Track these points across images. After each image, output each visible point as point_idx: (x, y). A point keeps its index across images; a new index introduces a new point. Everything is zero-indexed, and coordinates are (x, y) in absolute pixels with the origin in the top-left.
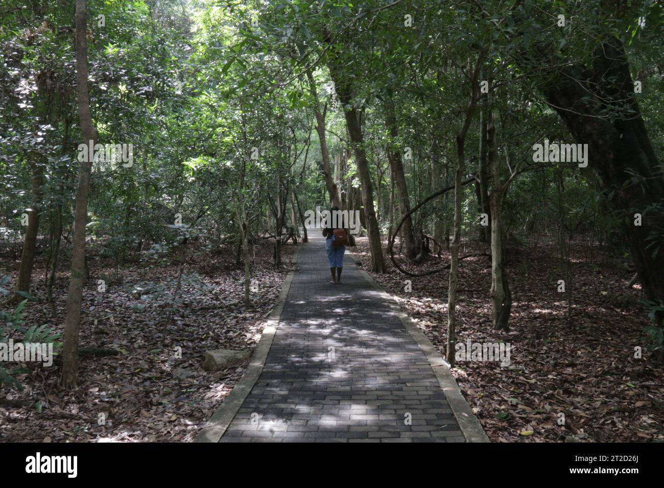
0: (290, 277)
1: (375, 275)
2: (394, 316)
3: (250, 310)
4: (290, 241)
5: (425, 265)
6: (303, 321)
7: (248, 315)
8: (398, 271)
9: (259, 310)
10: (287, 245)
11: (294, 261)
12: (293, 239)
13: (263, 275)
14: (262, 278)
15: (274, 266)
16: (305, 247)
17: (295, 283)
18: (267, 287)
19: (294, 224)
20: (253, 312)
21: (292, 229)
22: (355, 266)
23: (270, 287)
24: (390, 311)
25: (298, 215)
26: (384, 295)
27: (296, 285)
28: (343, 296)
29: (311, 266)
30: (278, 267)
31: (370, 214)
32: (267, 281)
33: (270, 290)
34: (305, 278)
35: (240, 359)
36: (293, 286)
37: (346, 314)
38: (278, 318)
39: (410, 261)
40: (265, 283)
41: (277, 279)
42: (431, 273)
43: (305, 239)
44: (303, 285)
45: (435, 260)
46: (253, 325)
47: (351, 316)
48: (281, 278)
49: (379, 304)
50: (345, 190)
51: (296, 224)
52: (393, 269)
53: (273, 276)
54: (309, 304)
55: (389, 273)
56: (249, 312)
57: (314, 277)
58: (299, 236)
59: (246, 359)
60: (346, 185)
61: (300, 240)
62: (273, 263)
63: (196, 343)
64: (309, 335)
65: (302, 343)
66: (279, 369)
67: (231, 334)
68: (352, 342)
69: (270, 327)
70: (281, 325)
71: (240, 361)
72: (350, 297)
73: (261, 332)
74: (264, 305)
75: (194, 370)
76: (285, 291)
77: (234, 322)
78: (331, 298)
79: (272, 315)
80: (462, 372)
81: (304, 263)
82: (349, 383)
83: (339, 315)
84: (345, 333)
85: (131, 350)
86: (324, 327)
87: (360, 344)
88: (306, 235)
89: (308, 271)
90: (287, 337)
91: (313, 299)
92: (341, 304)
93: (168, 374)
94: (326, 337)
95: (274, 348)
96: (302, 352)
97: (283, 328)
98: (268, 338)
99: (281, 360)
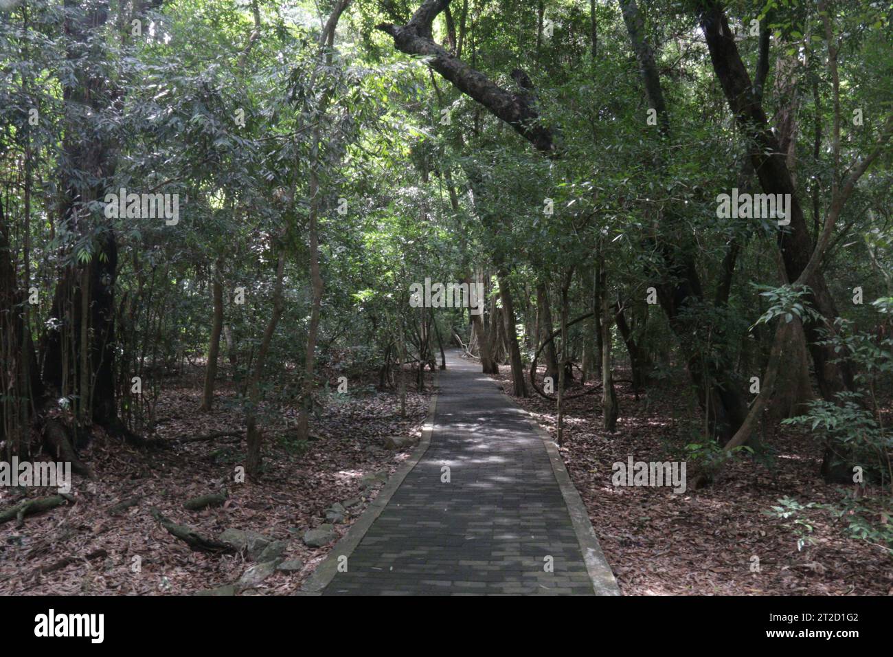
0: (434, 399)
1: (516, 399)
2: (526, 422)
6: (454, 425)
7: (405, 423)
8: (539, 396)
9: (414, 419)
11: (436, 385)
12: (430, 366)
13: (408, 397)
15: (417, 389)
16: (445, 374)
17: (440, 403)
18: (414, 406)
20: (408, 421)
22: (497, 390)
23: (417, 406)
24: (524, 420)
26: (522, 411)
27: (442, 404)
28: (483, 411)
29: (454, 390)
30: (421, 389)
32: (413, 401)
33: (418, 408)
34: (449, 399)
36: (438, 404)
37: (488, 421)
38: (433, 423)
40: (411, 403)
41: (422, 400)
42: (571, 397)
43: (443, 367)
44: (448, 404)
45: (578, 386)
46: (413, 427)
47: (492, 422)
48: (425, 399)
49: (517, 416)
50: (489, 310)
52: (535, 394)
53: (418, 398)
54: (456, 415)
55: (530, 397)
56: (405, 421)
57: (457, 399)
58: (436, 363)
59: (415, 442)
60: (489, 305)
61: (437, 368)
62: (415, 387)
63: (371, 438)
64: (459, 431)
65: (454, 434)
66: (441, 444)
67: (396, 433)
68: (491, 434)
69: (428, 427)
70: (436, 426)
71: (411, 443)
72: (491, 412)
73: (421, 431)
74: (416, 416)
75: (378, 448)
76: (433, 408)
77: (395, 426)
78: (475, 412)
79: (427, 421)
80: (567, 449)
81: (446, 388)
82: (489, 450)
83: (482, 421)
84: (487, 430)
85: (328, 439)
86: (471, 427)
87: (498, 435)
88: (444, 362)
89: (451, 394)
90: (442, 432)
91: (459, 413)
92: (484, 416)
93: (360, 452)
94: (472, 432)
95: (434, 436)
96: (456, 438)
97: (437, 428)
98: (429, 432)
99: (441, 441)
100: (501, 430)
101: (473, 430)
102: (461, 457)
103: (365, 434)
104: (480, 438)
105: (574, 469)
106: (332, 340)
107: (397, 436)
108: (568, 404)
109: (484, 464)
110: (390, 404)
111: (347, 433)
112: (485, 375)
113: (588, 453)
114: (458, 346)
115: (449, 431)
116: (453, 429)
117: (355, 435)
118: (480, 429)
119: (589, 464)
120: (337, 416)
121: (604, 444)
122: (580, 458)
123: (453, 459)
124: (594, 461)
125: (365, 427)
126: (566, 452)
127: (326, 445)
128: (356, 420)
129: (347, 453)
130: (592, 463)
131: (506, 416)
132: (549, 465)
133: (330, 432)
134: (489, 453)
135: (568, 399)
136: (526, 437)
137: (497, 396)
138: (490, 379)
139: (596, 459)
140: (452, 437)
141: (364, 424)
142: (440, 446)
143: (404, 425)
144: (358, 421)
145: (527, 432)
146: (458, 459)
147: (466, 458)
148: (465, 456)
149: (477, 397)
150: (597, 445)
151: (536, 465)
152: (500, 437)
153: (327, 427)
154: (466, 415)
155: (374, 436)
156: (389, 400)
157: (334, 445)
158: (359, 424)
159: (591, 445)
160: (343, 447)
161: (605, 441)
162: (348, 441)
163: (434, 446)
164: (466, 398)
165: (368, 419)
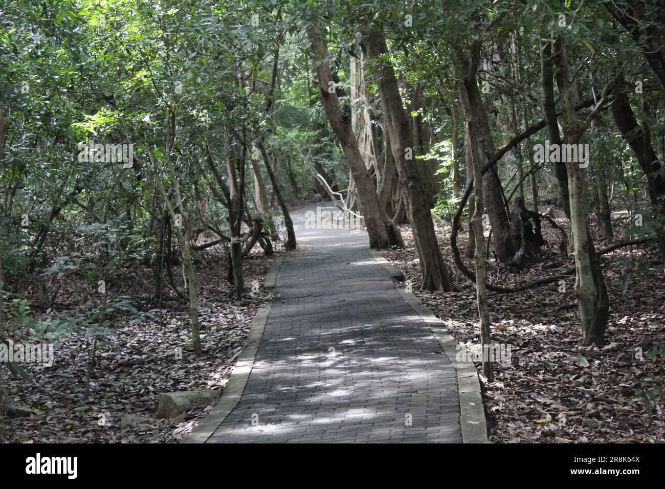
0: (264, 311)
1: (426, 296)
2: (433, 340)
3: (202, 358)
4: (257, 249)
5: (532, 270)
6: (293, 358)
7: (202, 364)
9: (219, 355)
10: (252, 258)
12: (262, 245)
13: (212, 312)
14: (210, 317)
15: (230, 296)
16: (292, 259)
17: (274, 318)
18: (224, 329)
19: (261, 210)
20: (208, 359)
21: (259, 222)
22: (391, 282)
23: (229, 329)
24: (430, 335)
25: (269, 187)
26: (431, 319)
27: (277, 320)
28: (357, 327)
29: (304, 290)
30: (239, 295)
31: (409, 178)
32: (222, 320)
33: (230, 332)
34: (292, 309)
35: (207, 398)
36: (270, 321)
37: (359, 345)
38: (253, 358)
39: (502, 265)
40: (218, 324)
41: (239, 317)
42: (539, 284)
43: (291, 243)
44: (289, 319)
45: (553, 260)
46: (215, 371)
47: (367, 345)
48: (247, 314)
49: (420, 329)
51: (266, 209)
53: (232, 312)
54: (300, 339)
55: (456, 290)
56: (202, 360)
57: (310, 306)
58: (276, 238)
59: (215, 398)
61: (278, 247)
62: (228, 291)
63: (133, 399)
64: (300, 370)
65: (290, 376)
66: (262, 396)
67: (182, 385)
68: (361, 369)
69: (242, 368)
70: (258, 364)
71: (207, 401)
72: (369, 326)
73: (229, 376)
74: (224, 349)
75: (146, 417)
76: (257, 329)
77: (181, 373)
78: (338, 330)
79: (243, 356)
80: (500, 385)
81: (291, 286)
82: (349, 398)
83: (347, 346)
84: (354, 362)
85: (47, 410)
86: (325, 360)
87: (372, 369)
88: (291, 234)
89: (297, 299)
90: (268, 373)
91: (308, 333)
92: (352, 335)
93: (111, 428)
94: (325, 368)
95: (252, 384)
96: (290, 383)
97: (262, 367)
98: (241, 376)
99: (263, 391)
100: (381, 360)
101: (328, 364)
102: (295, 416)
103: (123, 393)
104: (337, 377)
105: (506, 420)
106: (56, 213)
107: (185, 389)
108: (530, 297)
109: (335, 424)
110: (176, 331)
111: (87, 394)
112: (374, 252)
113: (541, 389)
114: (326, 198)
115: (283, 371)
116: (291, 367)
117: (101, 398)
118: (340, 362)
119: (539, 409)
120: (68, 364)
121: (581, 368)
122: (523, 400)
123: (279, 421)
124: (548, 401)
125: (125, 380)
126: (497, 389)
127: (46, 423)
128: (106, 368)
129: (85, 433)
130: (545, 405)
131: (397, 331)
132: (455, 415)
133: (52, 397)
134: (350, 404)
135: (531, 287)
136: (424, 367)
137: (390, 294)
138: (381, 261)
139: (555, 398)
140: (284, 382)
141: (122, 376)
142: (260, 401)
143: (199, 368)
144: (111, 371)
145: (432, 358)
146: (288, 420)
147: (304, 416)
148: (303, 413)
149: (349, 298)
150: (566, 372)
151: (431, 417)
152: (375, 373)
153: (49, 388)
154: (319, 338)
155: (139, 395)
156: (174, 323)
157: (60, 420)
158: (113, 377)
159: (554, 373)
160: (77, 423)
161: (584, 363)
162: (86, 411)
163: (247, 402)
164: (328, 302)
165: (129, 364)
